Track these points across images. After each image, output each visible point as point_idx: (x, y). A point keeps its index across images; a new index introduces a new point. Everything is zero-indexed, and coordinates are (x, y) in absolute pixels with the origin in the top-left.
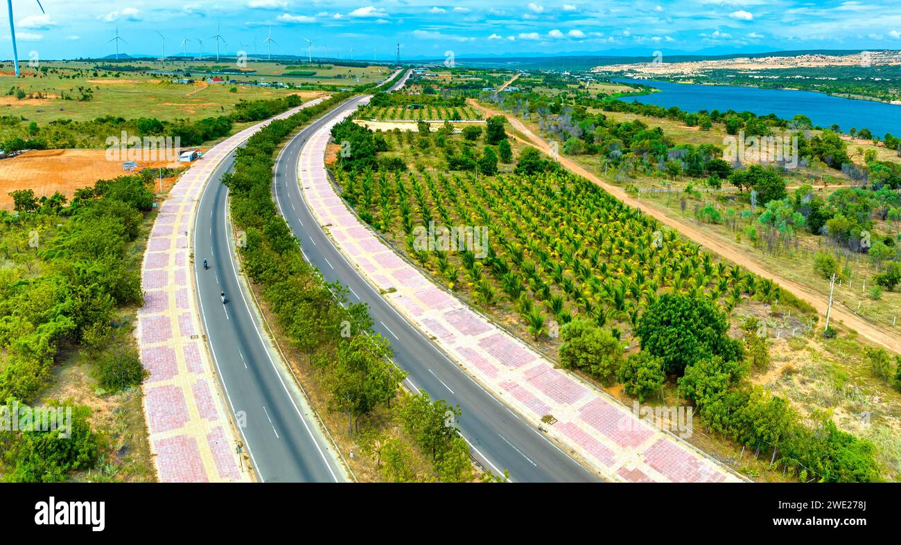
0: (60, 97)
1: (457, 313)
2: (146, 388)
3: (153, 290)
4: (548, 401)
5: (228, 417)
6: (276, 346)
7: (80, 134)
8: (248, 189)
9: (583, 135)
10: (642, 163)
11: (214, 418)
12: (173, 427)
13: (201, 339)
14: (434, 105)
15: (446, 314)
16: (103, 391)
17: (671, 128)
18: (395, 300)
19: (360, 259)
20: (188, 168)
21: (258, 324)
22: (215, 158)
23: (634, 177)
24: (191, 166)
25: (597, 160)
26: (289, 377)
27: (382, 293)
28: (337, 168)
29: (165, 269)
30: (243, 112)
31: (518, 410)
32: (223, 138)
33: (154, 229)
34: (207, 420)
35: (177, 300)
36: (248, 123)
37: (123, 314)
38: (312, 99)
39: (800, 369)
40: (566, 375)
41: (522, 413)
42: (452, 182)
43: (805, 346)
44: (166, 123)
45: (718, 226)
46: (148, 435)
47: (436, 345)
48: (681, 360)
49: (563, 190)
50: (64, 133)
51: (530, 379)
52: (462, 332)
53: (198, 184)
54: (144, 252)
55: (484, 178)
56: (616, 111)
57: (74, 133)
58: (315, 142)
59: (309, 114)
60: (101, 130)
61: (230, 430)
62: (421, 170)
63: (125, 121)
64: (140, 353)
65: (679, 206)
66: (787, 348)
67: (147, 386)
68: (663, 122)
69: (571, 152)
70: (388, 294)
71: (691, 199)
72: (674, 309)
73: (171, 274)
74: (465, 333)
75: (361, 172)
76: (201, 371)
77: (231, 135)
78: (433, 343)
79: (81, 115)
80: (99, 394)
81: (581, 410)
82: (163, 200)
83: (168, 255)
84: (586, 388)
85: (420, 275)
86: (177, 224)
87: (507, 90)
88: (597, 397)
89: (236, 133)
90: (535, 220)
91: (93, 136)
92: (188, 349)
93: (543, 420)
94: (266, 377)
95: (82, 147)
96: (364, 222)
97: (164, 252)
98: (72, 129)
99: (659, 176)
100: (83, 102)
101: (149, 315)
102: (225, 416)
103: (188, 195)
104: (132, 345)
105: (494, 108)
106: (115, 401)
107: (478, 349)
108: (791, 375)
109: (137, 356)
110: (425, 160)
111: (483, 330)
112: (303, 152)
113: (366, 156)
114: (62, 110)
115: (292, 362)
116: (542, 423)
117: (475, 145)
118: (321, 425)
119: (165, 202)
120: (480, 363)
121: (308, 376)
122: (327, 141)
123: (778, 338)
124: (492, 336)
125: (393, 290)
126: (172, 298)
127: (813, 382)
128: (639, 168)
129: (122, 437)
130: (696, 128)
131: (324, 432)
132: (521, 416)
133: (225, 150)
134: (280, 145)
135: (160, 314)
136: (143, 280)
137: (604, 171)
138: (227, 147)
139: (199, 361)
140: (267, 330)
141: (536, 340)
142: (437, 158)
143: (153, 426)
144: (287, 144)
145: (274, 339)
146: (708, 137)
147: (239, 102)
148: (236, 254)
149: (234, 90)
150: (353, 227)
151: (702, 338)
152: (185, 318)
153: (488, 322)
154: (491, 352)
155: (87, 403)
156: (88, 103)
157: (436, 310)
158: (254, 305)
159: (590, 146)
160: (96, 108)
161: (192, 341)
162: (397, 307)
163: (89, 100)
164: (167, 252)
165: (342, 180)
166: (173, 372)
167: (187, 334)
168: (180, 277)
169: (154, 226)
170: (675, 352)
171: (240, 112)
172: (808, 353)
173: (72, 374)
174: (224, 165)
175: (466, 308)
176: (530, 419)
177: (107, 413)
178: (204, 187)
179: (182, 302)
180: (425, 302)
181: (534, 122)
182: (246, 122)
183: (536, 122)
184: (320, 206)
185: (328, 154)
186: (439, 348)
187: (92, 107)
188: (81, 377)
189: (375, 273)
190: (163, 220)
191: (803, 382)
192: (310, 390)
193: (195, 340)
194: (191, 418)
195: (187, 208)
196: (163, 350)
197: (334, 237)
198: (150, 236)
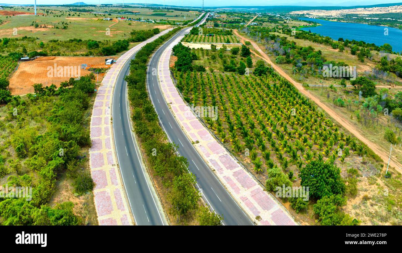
0: (54, 27)
1: (224, 156)
2: (95, 192)
3: (95, 138)
4: (259, 209)
5: (129, 209)
6: (148, 172)
7: (62, 48)
8: (136, 84)
9: (285, 53)
10: (311, 70)
11: (123, 210)
12: (107, 214)
13: (116, 166)
14: (219, 34)
15: (220, 157)
16: (78, 194)
17: (326, 50)
18: (198, 148)
19: (183, 123)
20: (110, 68)
21: (140, 159)
22: (121, 63)
23: (307, 78)
24: (111, 67)
25: (290, 67)
26: (153, 189)
27: (193, 144)
28: (175, 70)
29: (100, 126)
30: (134, 37)
31: (247, 212)
32: (125, 51)
33: (95, 104)
34: (120, 210)
35: (106, 144)
36: (136, 43)
37: (83, 151)
38: (164, 30)
39: (372, 196)
40: (268, 194)
41: (248, 214)
42: (225, 79)
43: (375, 182)
44: (100, 42)
45: (343, 108)
46: (97, 217)
47: (215, 174)
48: (317, 194)
49: (275, 85)
50: (55, 48)
51: (253, 196)
52: (226, 167)
53: (114, 78)
54: (91, 116)
55: (239, 77)
56: (300, 38)
57: (59, 47)
58: (165, 54)
59: (163, 39)
60: (71, 46)
61: (130, 216)
62: (212, 71)
63: (82, 41)
64: (91, 173)
65: (326, 95)
66: (367, 184)
67: (96, 191)
68: (322, 46)
69: (280, 63)
70: (195, 144)
71: (332, 91)
72: (316, 169)
73: (103, 129)
74: (227, 168)
75: (185, 71)
76: (117, 184)
77: (128, 50)
78: (214, 173)
79: (62, 37)
80: (76, 195)
81: (272, 214)
82: (99, 86)
83: (101, 118)
84: (276, 203)
85: (210, 134)
86: (105, 101)
87: (251, 24)
88: (279, 208)
89: (131, 48)
90: (261, 102)
91: (68, 49)
92: (111, 172)
93: (256, 218)
94: (144, 188)
95: (63, 55)
96: (186, 102)
97: (100, 116)
98: (58, 45)
99: (319, 77)
100: (64, 30)
101: (94, 152)
102: (128, 209)
103: (109, 84)
104: (87, 168)
105: (245, 36)
106: (82, 199)
107: (232, 178)
108: (366, 201)
109: (90, 175)
110: (214, 65)
111: (235, 167)
112: (160, 60)
113: (188, 64)
114: (54, 34)
115: (154, 181)
116: (256, 220)
117: (236, 57)
118: (166, 216)
119: (99, 87)
120: (233, 185)
121: (161, 189)
122: (170, 54)
123: (364, 177)
124: (239, 171)
125: (198, 142)
126: (104, 143)
127: (377, 205)
128: (310, 72)
129: (87, 218)
130: (337, 50)
131: (167, 220)
132: (247, 215)
133: (126, 58)
134: (150, 56)
135: (99, 152)
136: (91, 132)
137: (294, 74)
138: (127, 57)
139: (116, 178)
140: (144, 162)
141: (257, 173)
142: (219, 65)
143: (99, 212)
144: (153, 55)
145: (147, 168)
146: (342, 56)
147: (132, 31)
148: (130, 118)
149: (130, 24)
150: (181, 104)
151: (327, 184)
152: (109, 154)
153: (238, 163)
154: (238, 179)
155: (72, 200)
156: (66, 30)
157: (216, 154)
158: (138, 148)
159: (288, 60)
160: (69, 33)
161: (112, 167)
162: (199, 152)
163: (66, 29)
164: (101, 116)
165: (177, 77)
166: (105, 184)
167: (111, 163)
168: (107, 132)
169: (95, 101)
170: (315, 190)
171: (132, 37)
172: (376, 187)
173: (64, 185)
174: (125, 67)
175: (228, 153)
176: (251, 217)
177: (80, 205)
178: (117, 79)
179: (108, 146)
180: (211, 150)
181: (263, 45)
182: (135, 42)
183: (264, 45)
184: (167, 92)
185: (171, 62)
186: (216, 176)
187: (68, 33)
188: (68, 186)
189: (190, 132)
190: (99, 98)
191: (372, 205)
192: (162, 197)
193: (114, 167)
194: (114, 209)
195: (109, 92)
196: (101, 171)
197: (173, 110)
198: (93, 108)
